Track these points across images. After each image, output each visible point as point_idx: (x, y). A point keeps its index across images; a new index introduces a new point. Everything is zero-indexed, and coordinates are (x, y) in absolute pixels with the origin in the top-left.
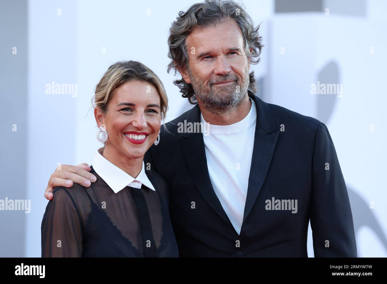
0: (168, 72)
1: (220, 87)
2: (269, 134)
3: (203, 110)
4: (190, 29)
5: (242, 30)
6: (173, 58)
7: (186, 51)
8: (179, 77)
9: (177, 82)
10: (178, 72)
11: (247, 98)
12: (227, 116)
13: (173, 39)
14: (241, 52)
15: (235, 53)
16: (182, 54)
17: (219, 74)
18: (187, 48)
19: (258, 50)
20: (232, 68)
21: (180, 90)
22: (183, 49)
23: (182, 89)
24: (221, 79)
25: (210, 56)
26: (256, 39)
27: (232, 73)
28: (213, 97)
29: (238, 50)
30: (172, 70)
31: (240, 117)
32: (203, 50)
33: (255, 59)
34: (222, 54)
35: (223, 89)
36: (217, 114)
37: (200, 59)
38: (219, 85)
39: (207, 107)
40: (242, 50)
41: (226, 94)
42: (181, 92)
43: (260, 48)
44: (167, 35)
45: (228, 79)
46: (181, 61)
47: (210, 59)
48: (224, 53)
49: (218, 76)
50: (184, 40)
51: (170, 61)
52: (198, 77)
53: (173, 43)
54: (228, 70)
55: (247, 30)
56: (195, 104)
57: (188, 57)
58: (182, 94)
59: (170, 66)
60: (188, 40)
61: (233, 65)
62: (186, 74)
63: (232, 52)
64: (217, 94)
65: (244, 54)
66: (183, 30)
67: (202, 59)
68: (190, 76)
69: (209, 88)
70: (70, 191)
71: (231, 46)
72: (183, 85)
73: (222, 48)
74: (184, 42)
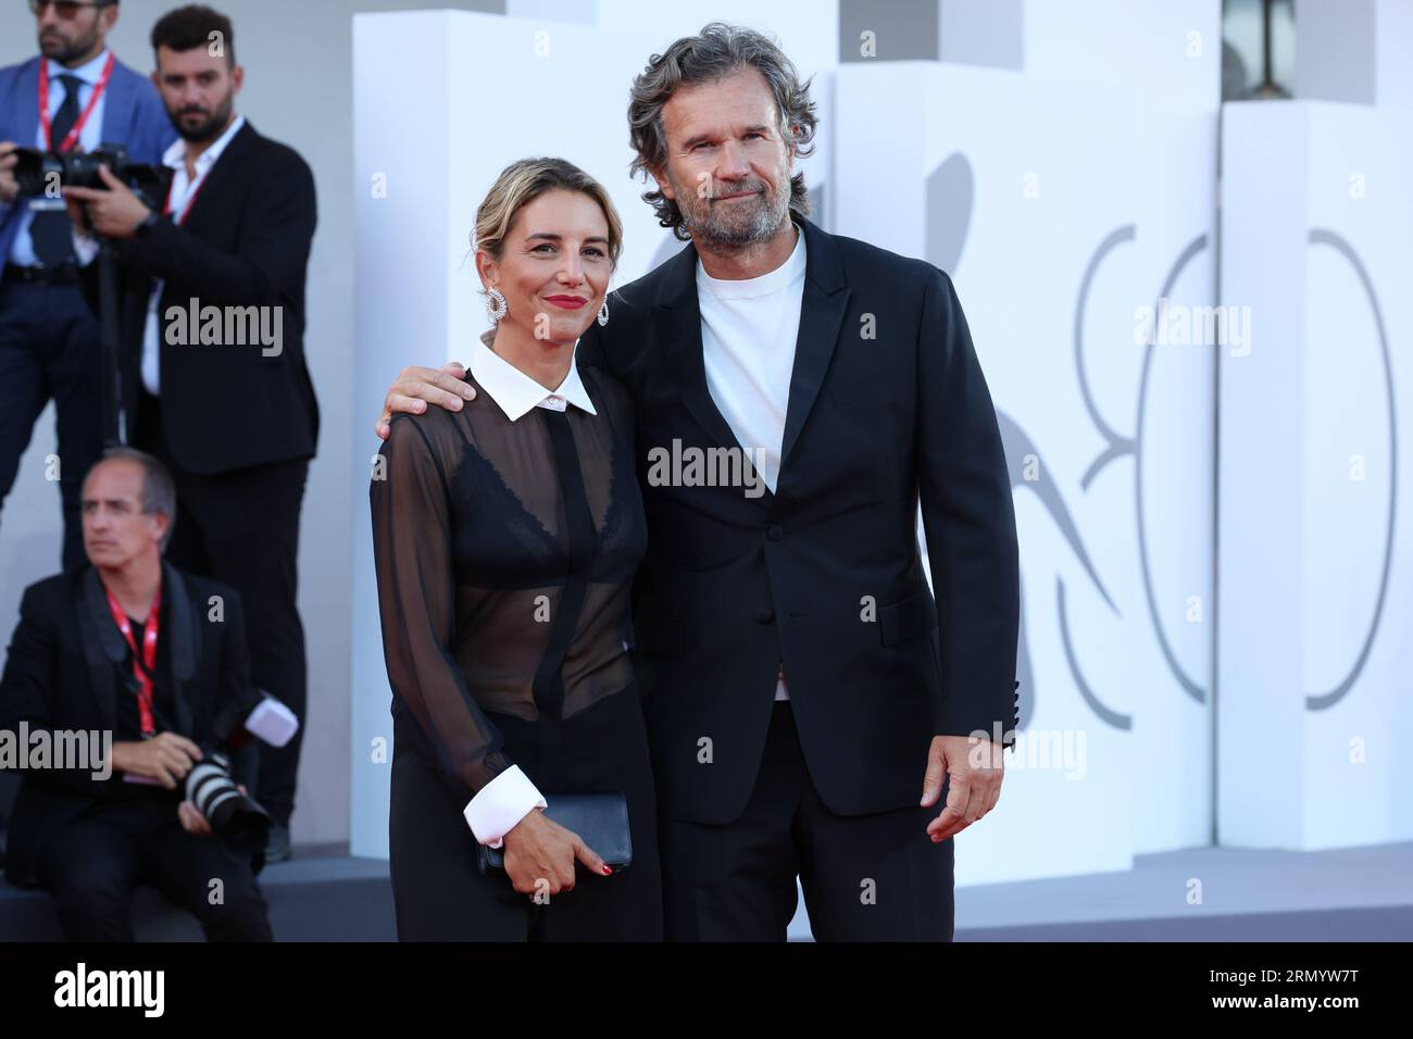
0: (632, 176)
1: (730, 205)
2: (830, 295)
3: (701, 252)
4: (668, 88)
5: (773, 88)
6: (636, 147)
7: (663, 132)
8: (654, 187)
9: (650, 197)
10: (650, 175)
11: (789, 224)
12: (746, 260)
13: (637, 110)
14: (770, 132)
15: (758, 135)
16: (655, 140)
17: (725, 179)
18: (665, 127)
19: (808, 128)
20: (753, 167)
21: (657, 211)
22: (657, 129)
23: (661, 210)
24: (730, 188)
25: (706, 143)
26: (804, 106)
27: (753, 176)
28: (716, 225)
29: (763, 129)
30: (640, 174)
31: (774, 263)
32: (692, 131)
33: (803, 148)
34: (731, 137)
35: (737, 209)
36: (727, 257)
37: (689, 150)
38: (727, 201)
39: (706, 245)
40: (774, 130)
41: (743, 219)
42: (657, 215)
43: (813, 124)
44: (624, 102)
45: (745, 189)
46: (654, 152)
47: (707, 149)
48: (735, 136)
49: (724, 184)
50: (659, 112)
51: (635, 154)
52: (686, 186)
53: (636, 118)
54: (745, 170)
55: (783, 89)
56: (686, 239)
57: (667, 145)
58: (660, 220)
59: (635, 165)
60: (666, 112)
61: (753, 161)
62: (666, 182)
63: (751, 134)
64: (724, 220)
65: (778, 136)
66: (654, 92)
67: (693, 149)
68: (673, 184)
69: (707, 206)
70: (421, 422)
71: (751, 122)
72: (662, 202)
73: (731, 127)
74: (657, 116)
